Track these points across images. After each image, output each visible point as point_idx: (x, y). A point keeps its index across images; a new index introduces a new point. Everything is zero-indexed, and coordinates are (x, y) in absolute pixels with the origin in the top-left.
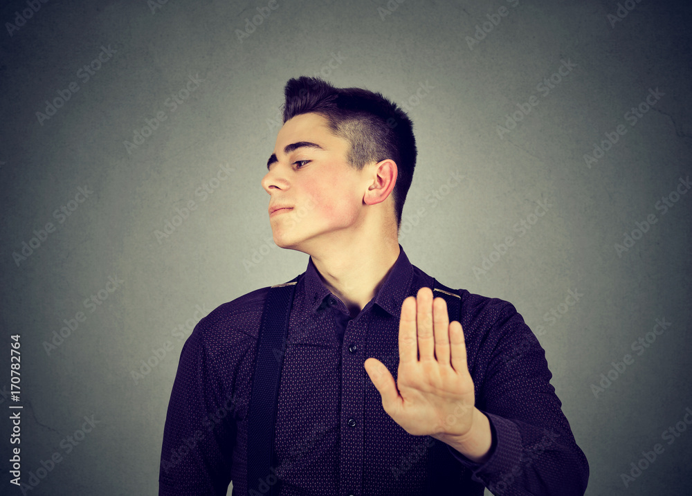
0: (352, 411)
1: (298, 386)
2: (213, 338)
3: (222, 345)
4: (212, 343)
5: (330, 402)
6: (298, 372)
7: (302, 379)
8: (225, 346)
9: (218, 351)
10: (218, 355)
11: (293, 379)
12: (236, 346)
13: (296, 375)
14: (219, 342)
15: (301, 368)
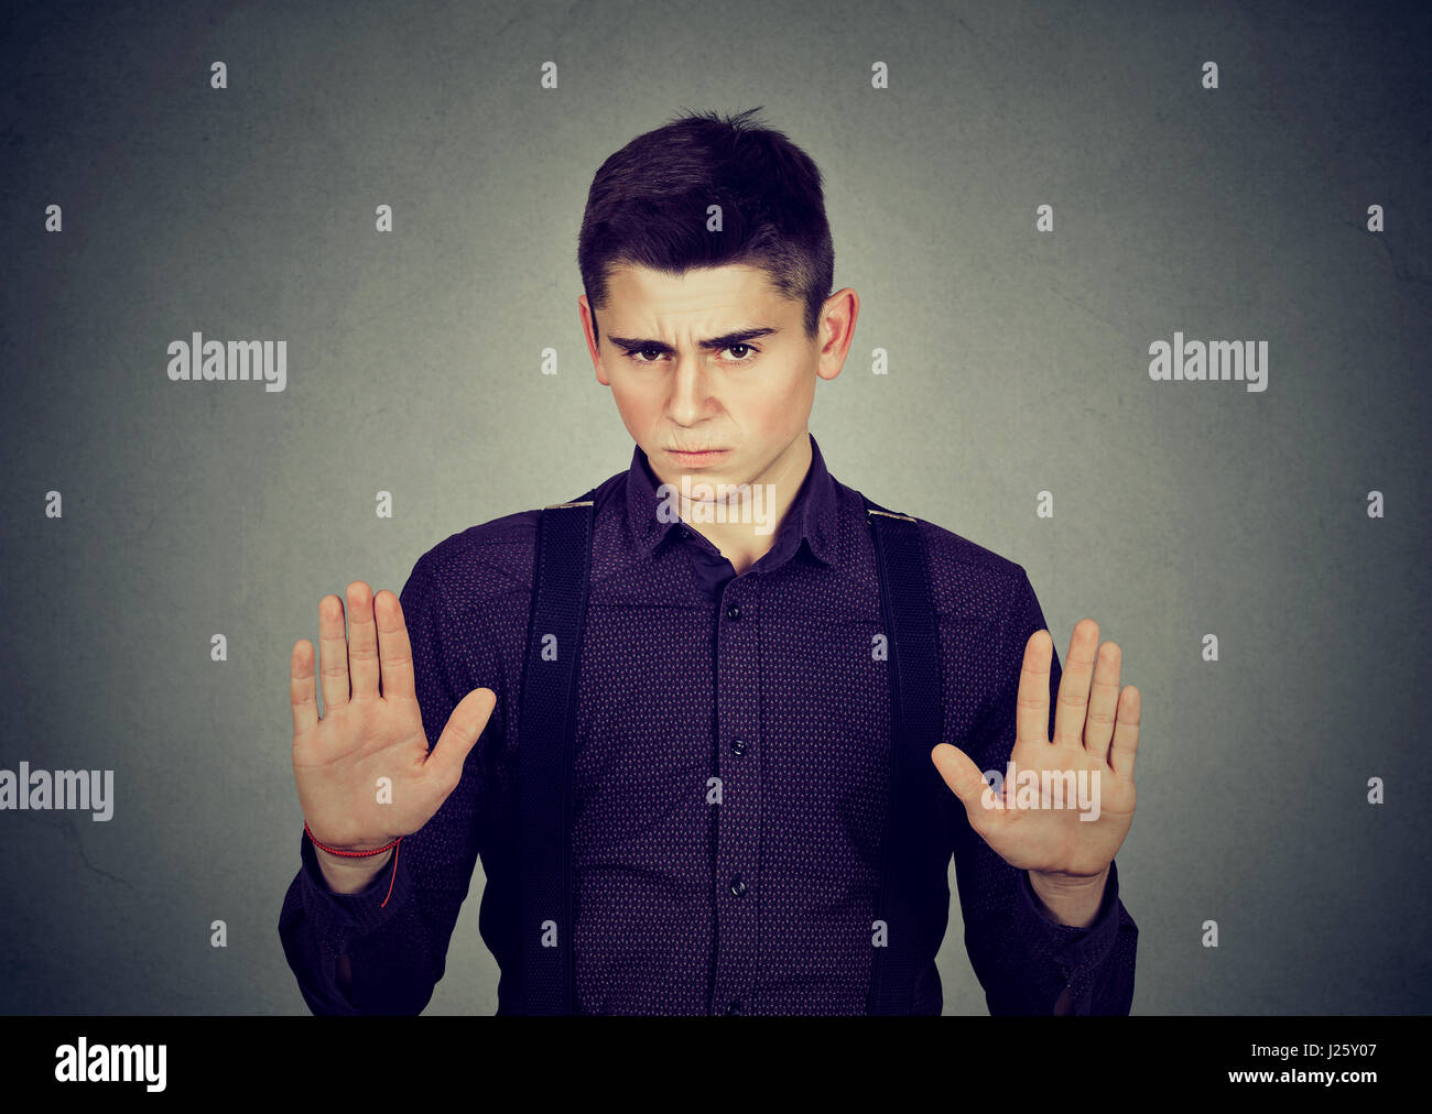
0: (737, 725)
1: (631, 681)
2: (455, 581)
3: (474, 593)
4: (454, 589)
5: (697, 711)
6: (630, 654)
7: (640, 666)
8: (480, 598)
9: (466, 605)
10: (465, 613)
11: (622, 668)
12: (500, 599)
13: (626, 661)
14: (467, 589)
15: (634, 646)
